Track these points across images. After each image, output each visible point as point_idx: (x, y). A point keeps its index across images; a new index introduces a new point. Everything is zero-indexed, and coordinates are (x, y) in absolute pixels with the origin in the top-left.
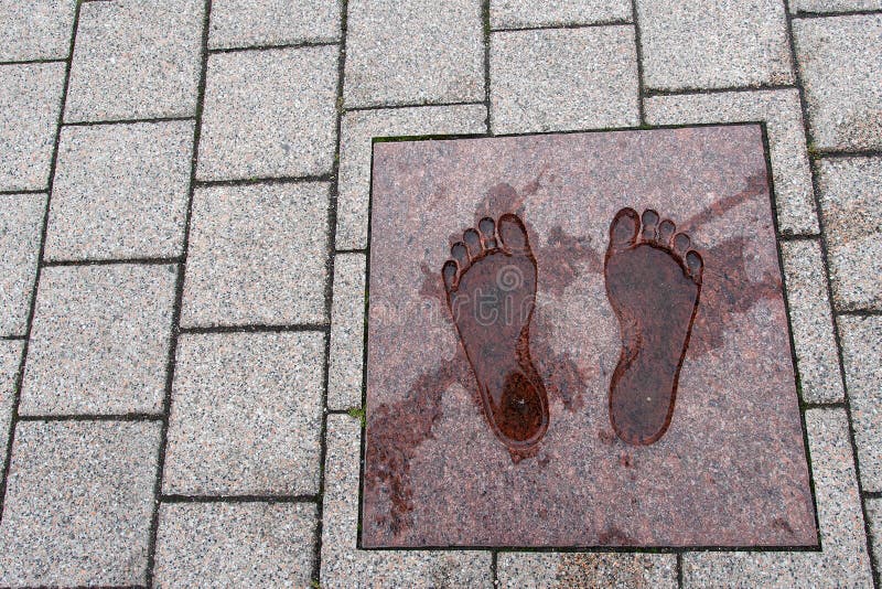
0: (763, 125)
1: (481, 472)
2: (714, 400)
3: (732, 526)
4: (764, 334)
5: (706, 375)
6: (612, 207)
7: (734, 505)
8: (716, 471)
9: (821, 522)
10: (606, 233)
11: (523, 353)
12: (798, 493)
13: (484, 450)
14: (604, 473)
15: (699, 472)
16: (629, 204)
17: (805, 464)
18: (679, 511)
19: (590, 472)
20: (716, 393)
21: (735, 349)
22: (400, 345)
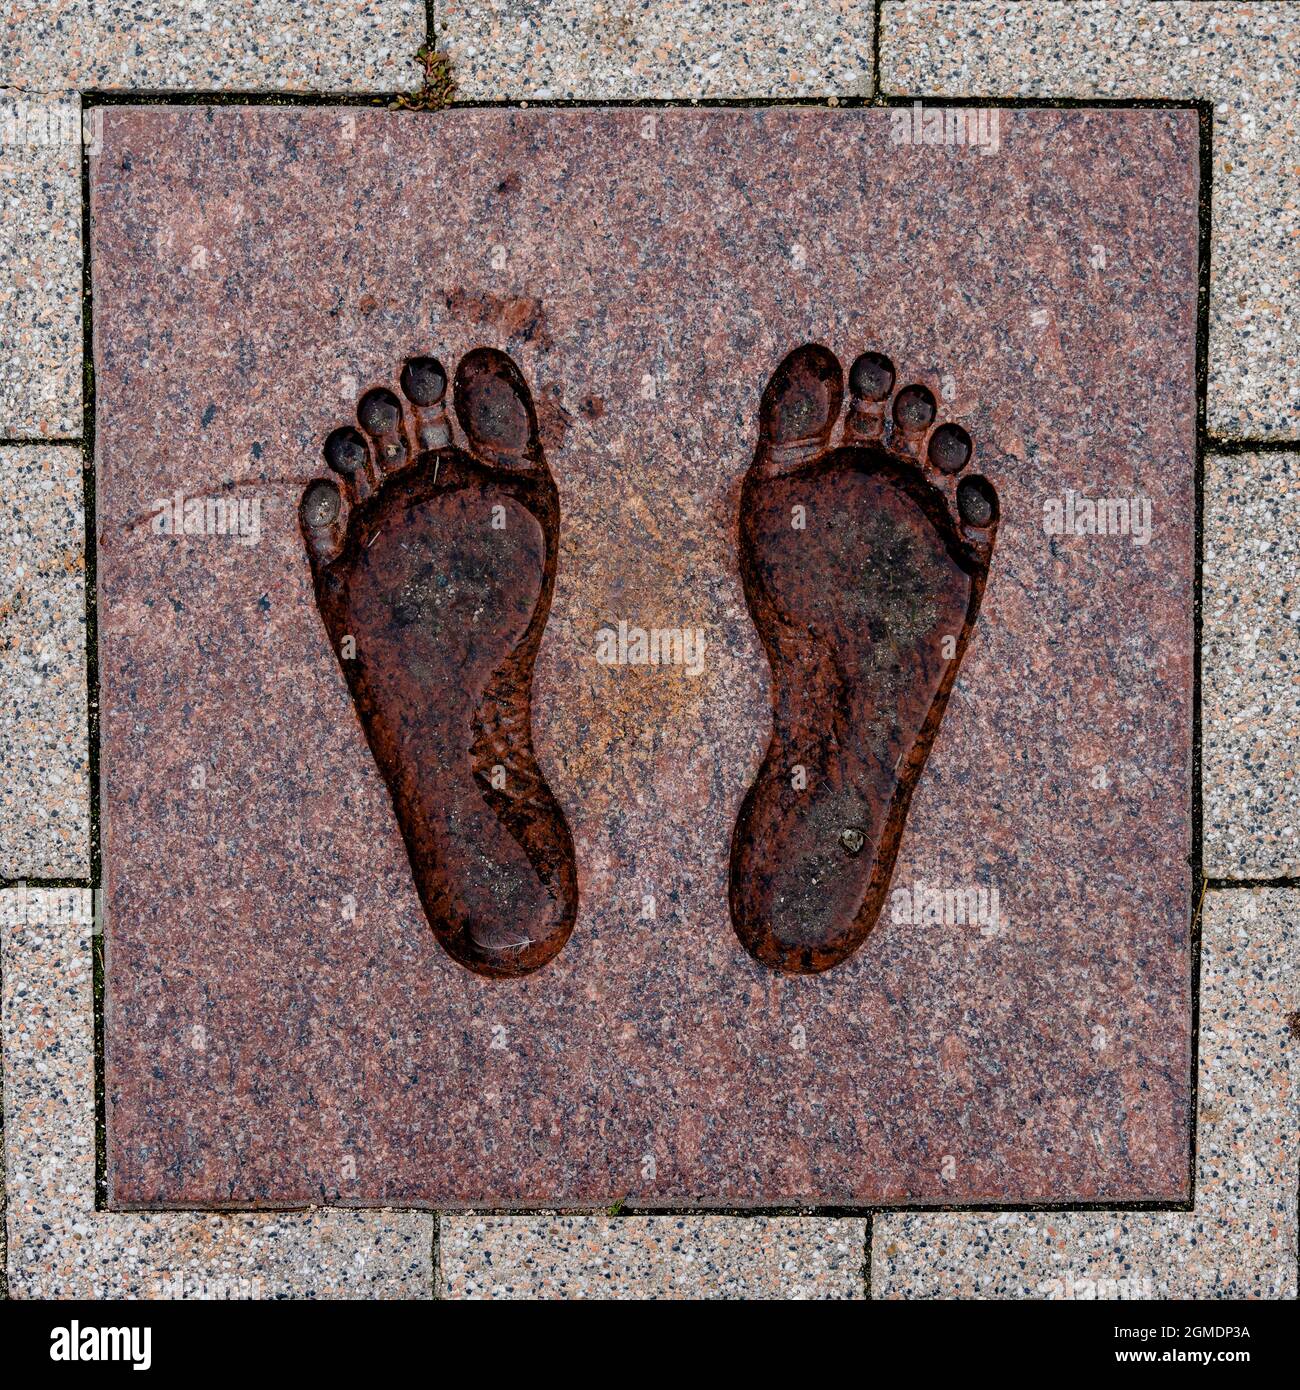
0: (1204, 108)
1: (403, 1034)
2: (988, 866)
3: (999, 1156)
4: (1131, 703)
5: (976, 805)
6: (768, 342)
7: (1009, 1110)
8: (974, 1033)
9: (1201, 1149)
10: (749, 415)
11: (515, 738)
12: (1159, 1085)
13: (411, 977)
14: (707, 1036)
15: (934, 1036)
16: (815, 332)
17: (1185, 1021)
18: (879, 1124)
19: (672, 1035)
20: (996, 849)
21: (1056, 741)
22: (188, 710)
